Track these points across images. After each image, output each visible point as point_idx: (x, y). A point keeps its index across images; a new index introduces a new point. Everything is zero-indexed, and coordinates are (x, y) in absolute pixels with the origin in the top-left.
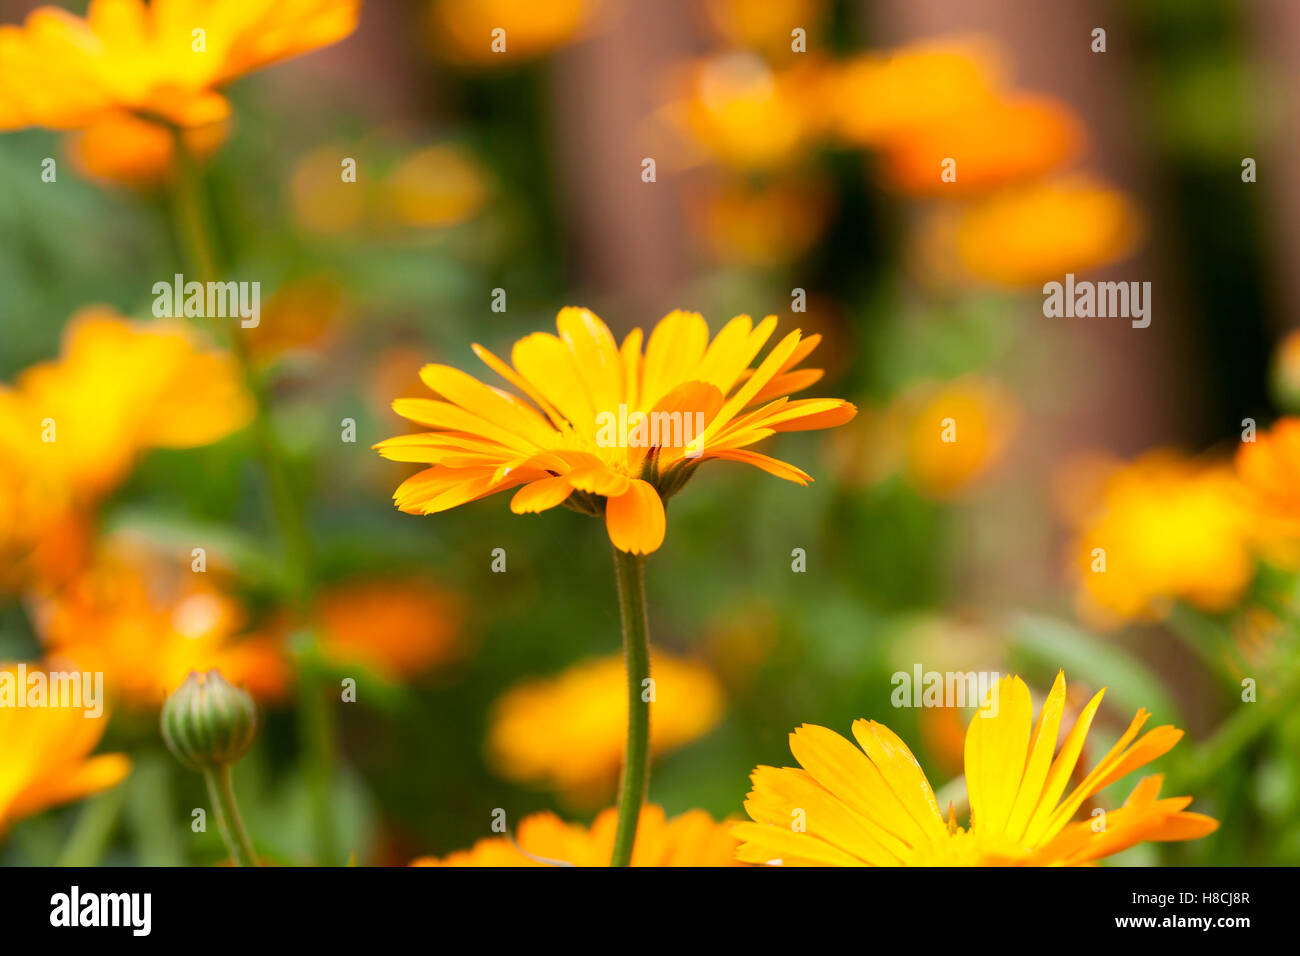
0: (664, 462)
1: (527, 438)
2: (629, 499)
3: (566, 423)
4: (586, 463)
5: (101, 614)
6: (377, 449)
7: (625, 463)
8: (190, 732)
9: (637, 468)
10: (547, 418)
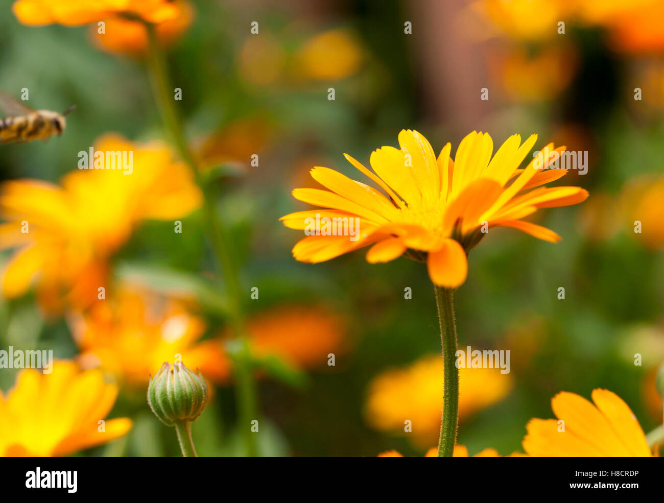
0: (466, 228)
1: (380, 214)
2: (443, 253)
3: (403, 203)
4: (415, 230)
5: (114, 326)
6: (282, 221)
7: (440, 229)
8: (165, 402)
9: (448, 232)
10: (391, 200)
